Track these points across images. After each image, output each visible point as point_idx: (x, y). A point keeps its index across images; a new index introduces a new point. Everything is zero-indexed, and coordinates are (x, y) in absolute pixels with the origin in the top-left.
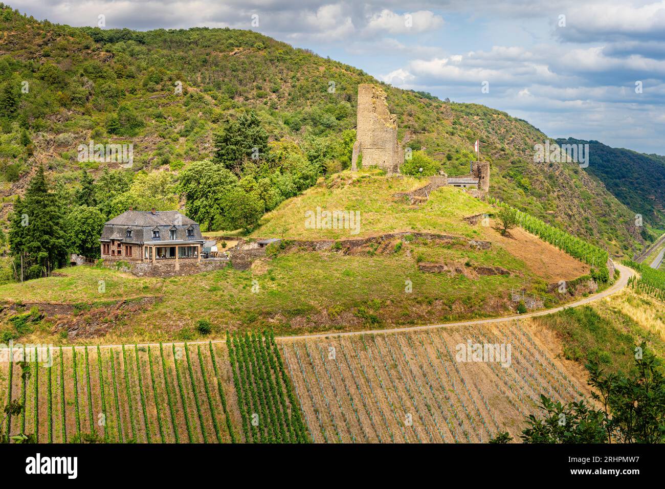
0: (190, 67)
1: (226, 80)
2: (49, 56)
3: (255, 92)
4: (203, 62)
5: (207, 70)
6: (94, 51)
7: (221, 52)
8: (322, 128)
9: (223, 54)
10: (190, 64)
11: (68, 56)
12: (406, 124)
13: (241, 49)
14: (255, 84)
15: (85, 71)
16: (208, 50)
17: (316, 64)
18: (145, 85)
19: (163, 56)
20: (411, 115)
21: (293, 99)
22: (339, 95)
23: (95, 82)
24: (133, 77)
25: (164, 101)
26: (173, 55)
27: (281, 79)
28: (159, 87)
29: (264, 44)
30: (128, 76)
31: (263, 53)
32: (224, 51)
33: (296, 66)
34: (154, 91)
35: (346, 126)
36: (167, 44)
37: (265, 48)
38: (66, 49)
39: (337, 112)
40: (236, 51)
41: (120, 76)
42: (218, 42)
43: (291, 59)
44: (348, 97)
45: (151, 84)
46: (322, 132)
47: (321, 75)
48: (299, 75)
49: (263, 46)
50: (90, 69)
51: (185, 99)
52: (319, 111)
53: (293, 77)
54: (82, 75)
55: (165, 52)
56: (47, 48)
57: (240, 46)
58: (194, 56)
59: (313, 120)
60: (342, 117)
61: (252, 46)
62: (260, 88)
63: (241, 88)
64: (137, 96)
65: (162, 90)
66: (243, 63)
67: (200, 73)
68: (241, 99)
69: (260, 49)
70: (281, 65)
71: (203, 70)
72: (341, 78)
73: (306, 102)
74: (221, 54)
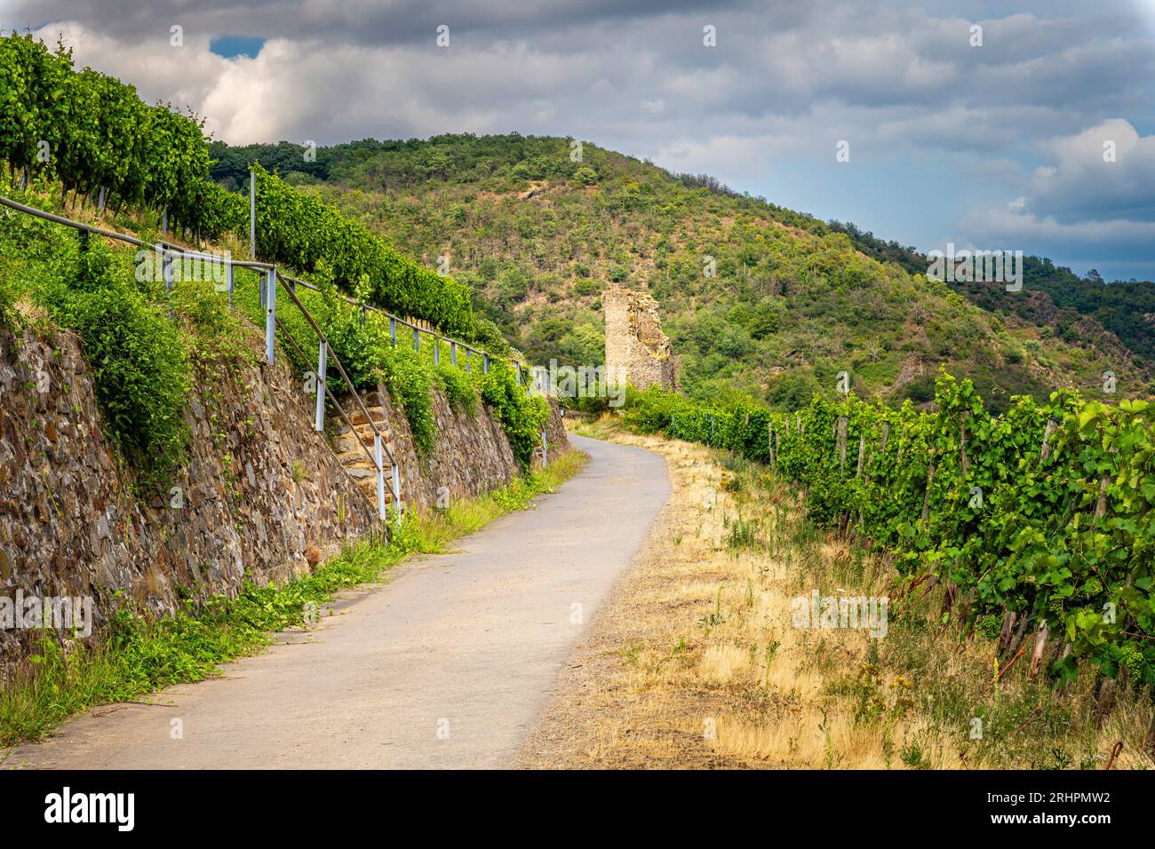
0: (427, 229)
1: (508, 256)
3: (573, 282)
4: (457, 217)
5: (465, 235)
7: (498, 192)
8: (720, 357)
9: (504, 195)
10: (428, 224)
12: (907, 341)
13: (545, 183)
14: (573, 263)
16: (469, 190)
17: (715, 212)
19: (367, 208)
20: (919, 323)
22: (763, 282)
26: (388, 204)
27: (634, 251)
29: (597, 170)
31: (593, 192)
32: (506, 190)
33: (668, 220)
35: (773, 351)
36: (376, 178)
37: (600, 179)
39: (755, 321)
40: (534, 188)
42: (493, 168)
43: (658, 202)
44: (780, 286)
46: (721, 367)
47: (725, 239)
48: (673, 238)
49: (594, 174)
52: (713, 321)
53: (661, 245)
55: (373, 197)
57: (541, 178)
58: (437, 206)
59: (699, 340)
60: (765, 332)
61: (570, 175)
62: (583, 273)
63: (541, 276)
66: (548, 218)
67: (449, 244)
68: (542, 299)
69: (587, 183)
70: (637, 220)
71: (457, 235)
72: (769, 244)
73: (688, 301)
74: (499, 198)
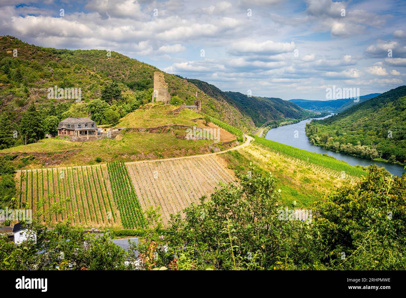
0: (91, 64)
1: (105, 69)
2: (35, 58)
3: (116, 74)
4: (96, 63)
5: (98, 66)
6: (53, 57)
7: (103, 59)
8: (141, 88)
11: (42, 59)
12: (171, 86)
14: (116, 71)
15: (50, 64)
16: (98, 58)
17: (138, 64)
18: (74, 71)
19: (81, 60)
20: (173, 83)
21: (130, 77)
22: (147, 76)
23: (54, 69)
24: (69, 68)
25: (81, 77)
26: (84, 60)
27: (126, 70)
28: (79, 71)
29: (119, 56)
30: (67, 67)
31: (119, 60)
33: (131, 65)
34: (78, 73)
35: (150, 87)
36: (82, 55)
37: (120, 58)
38: (42, 56)
39: (147, 82)
40: (109, 59)
41: (64, 67)
42: (102, 55)
43: (129, 62)
44: (150, 76)
45: (76, 70)
47: (141, 68)
48: (132, 68)
50: (52, 64)
51: (90, 76)
52: (140, 81)
53: (130, 69)
54: (49, 66)
56: (34, 55)
59: (138, 85)
60: (148, 84)
61: (115, 57)
62: (118, 73)
63: (111, 73)
64: (71, 75)
65: (81, 73)
66: (112, 63)
67: (95, 67)
68: (111, 77)
69: (117, 58)
70: (126, 65)
71: (96, 65)
74: (103, 60)
